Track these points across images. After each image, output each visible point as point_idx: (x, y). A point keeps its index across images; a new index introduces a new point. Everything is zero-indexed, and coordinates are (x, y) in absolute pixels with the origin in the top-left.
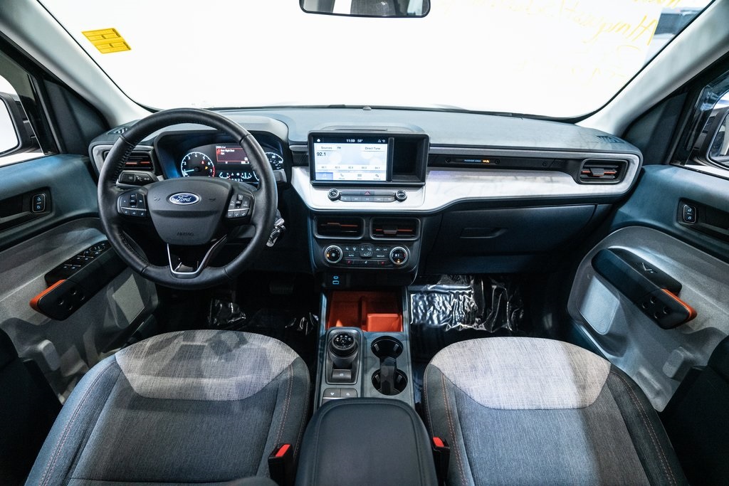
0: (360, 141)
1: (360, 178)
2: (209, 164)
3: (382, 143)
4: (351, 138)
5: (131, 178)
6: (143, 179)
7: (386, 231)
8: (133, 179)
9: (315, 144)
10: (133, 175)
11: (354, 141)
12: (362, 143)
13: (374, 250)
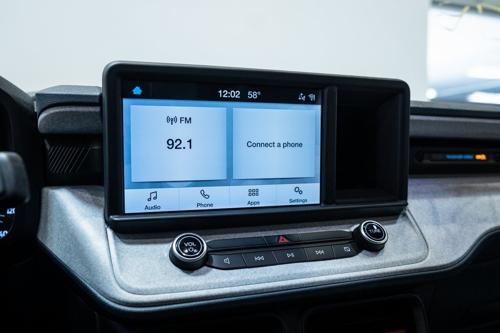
0: (254, 95)
1: (253, 199)
3: (308, 102)
4: (229, 86)
9: (126, 102)
11: (236, 94)
12: (259, 100)
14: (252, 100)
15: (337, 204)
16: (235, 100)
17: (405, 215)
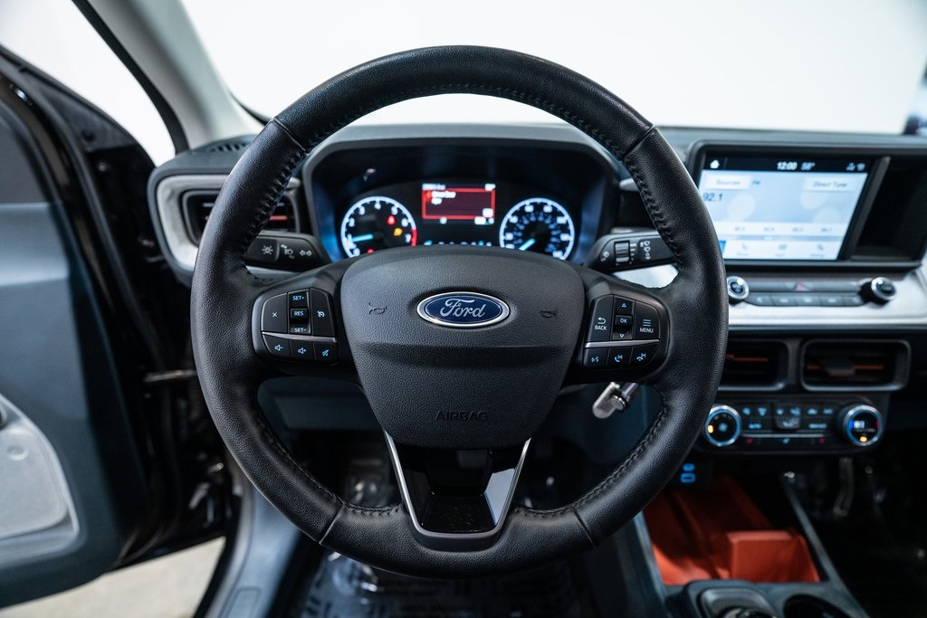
0: (807, 166)
1: (781, 252)
2: (405, 223)
3: (856, 171)
4: (788, 158)
5: (267, 250)
6: (296, 253)
7: (834, 372)
8: (274, 253)
9: (705, 173)
10: (272, 243)
11: (793, 165)
12: (813, 170)
13: (804, 412)
14: (806, 171)
15: (853, 261)
16: (791, 171)
17: (914, 274)
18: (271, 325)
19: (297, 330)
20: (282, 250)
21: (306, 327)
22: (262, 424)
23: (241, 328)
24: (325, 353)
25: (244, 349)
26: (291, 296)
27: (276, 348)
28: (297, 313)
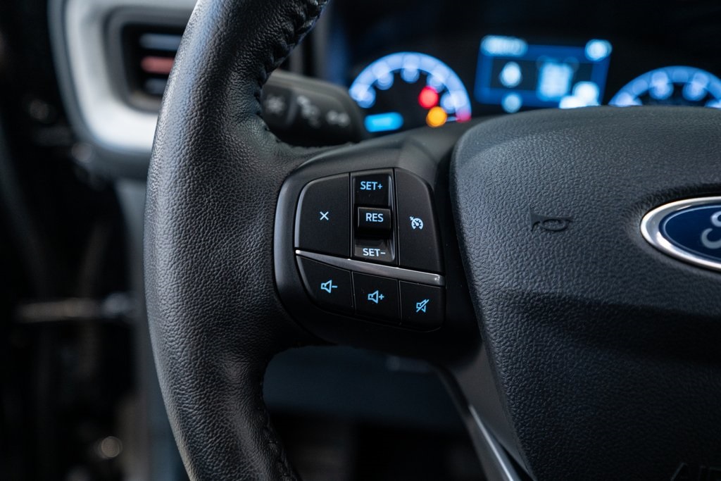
8: (284, 112)
10: (285, 92)
18: (315, 236)
19: (369, 252)
20: (300, 108)
21: (386, 247)
22: (272, 446)
23: (252, 239)
24: (422, 306)
25: (256, 282)
26: (359, 179)
27: (323, 286)
28: (371, 217)
